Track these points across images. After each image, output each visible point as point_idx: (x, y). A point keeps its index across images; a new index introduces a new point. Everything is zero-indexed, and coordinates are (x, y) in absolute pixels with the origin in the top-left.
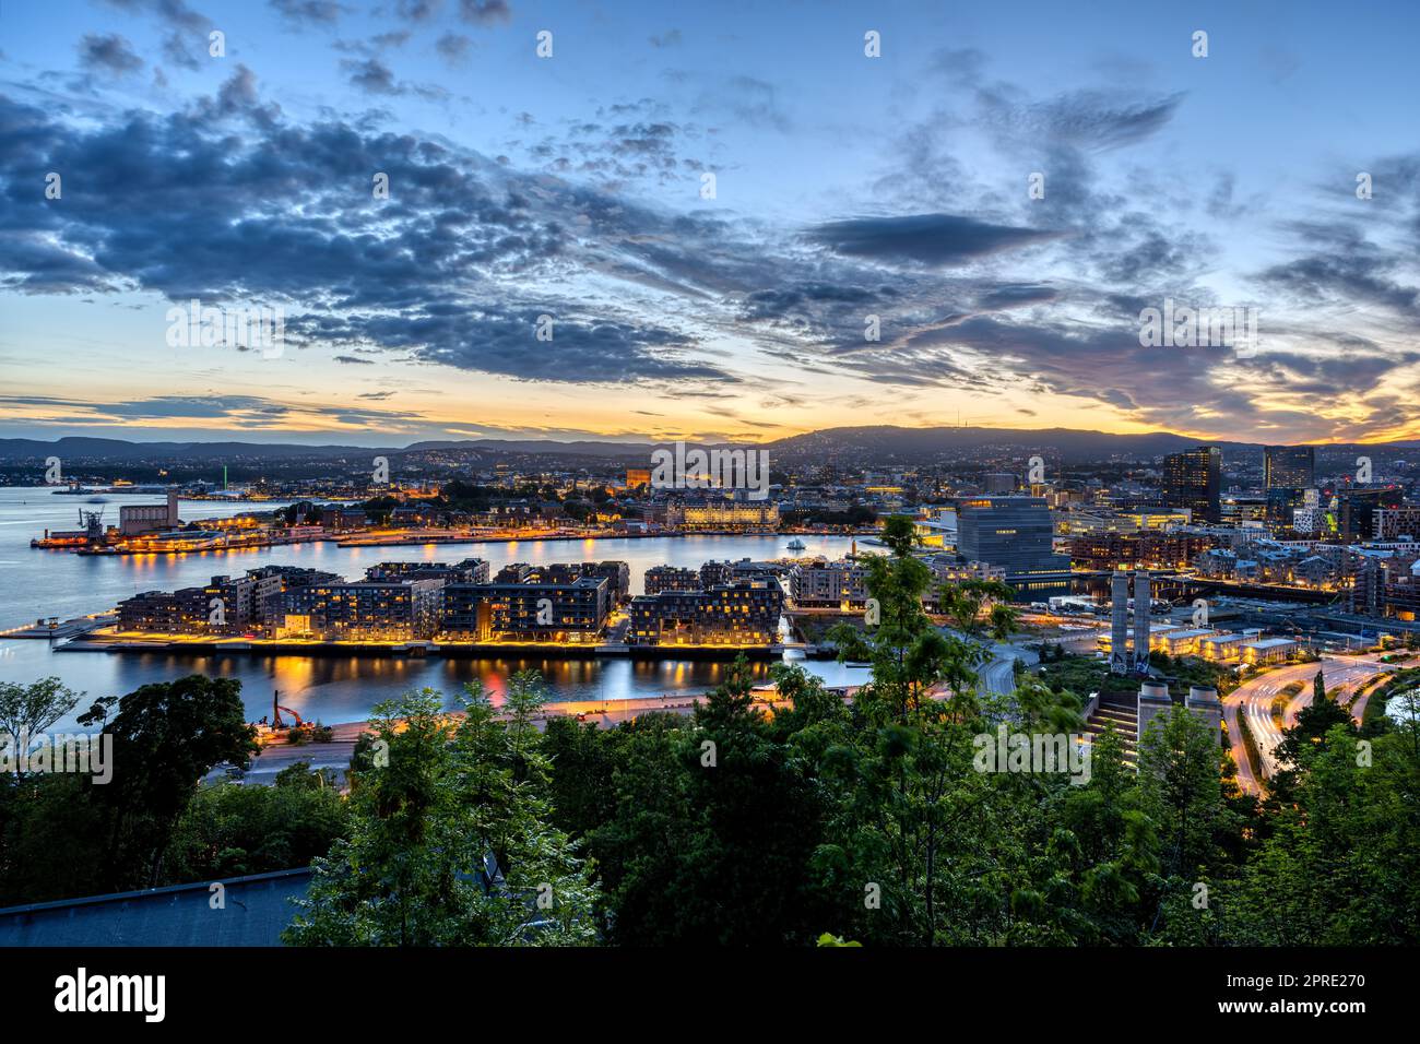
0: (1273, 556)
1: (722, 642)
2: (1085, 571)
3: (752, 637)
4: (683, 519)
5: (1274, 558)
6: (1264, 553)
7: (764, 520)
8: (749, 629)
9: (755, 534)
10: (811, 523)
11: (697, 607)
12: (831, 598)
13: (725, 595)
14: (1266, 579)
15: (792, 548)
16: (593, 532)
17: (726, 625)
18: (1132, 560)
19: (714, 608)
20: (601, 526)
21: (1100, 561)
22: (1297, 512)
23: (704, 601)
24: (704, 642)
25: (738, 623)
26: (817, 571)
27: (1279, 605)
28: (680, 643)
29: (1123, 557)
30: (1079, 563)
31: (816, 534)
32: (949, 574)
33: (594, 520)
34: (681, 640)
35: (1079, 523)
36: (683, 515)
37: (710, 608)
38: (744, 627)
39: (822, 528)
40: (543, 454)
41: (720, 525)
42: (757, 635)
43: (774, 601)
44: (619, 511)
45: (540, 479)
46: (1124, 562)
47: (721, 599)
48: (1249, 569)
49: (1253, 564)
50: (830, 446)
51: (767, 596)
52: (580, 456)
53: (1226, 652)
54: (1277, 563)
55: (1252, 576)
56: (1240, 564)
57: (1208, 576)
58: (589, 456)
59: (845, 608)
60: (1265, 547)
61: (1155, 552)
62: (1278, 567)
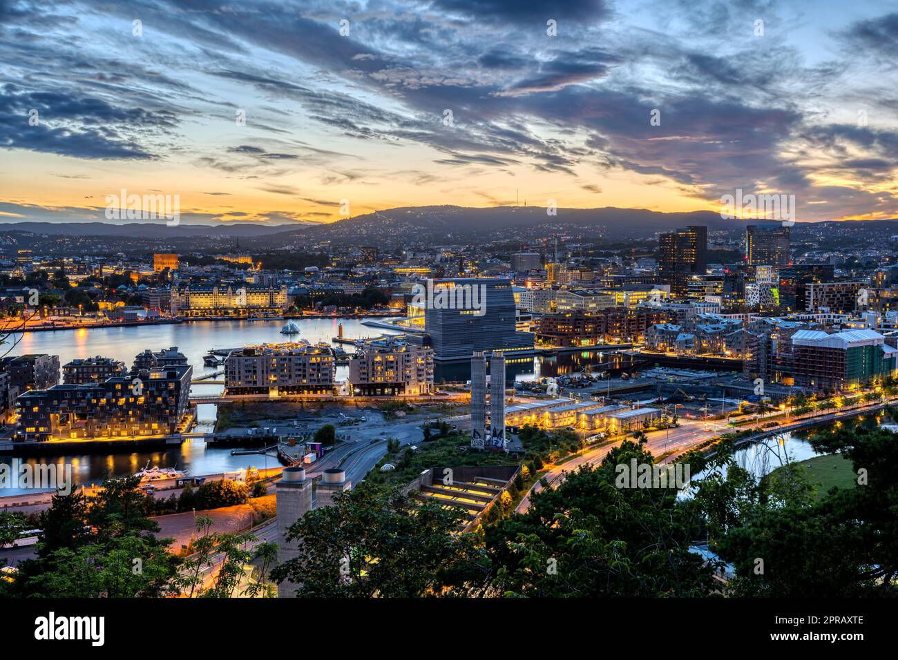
0: (709, 328)
1: (119, 435)
2: (550, 347)
3: (150, 428)
4: (187, 306)
5: (710, 331)
6: (702, 327)
7: (272, 304)
8: (146, 420)
9: (260, 319)
10: (322, 306)
11: (89, 401)
12: (259, 385)
13: (119, 387)
14: (703, 351)
15: (286, 332)
16: (86, 321)
17: (122, 415)
18: (594, 335)
19: (108, 401)
20: (100, 314)
21: (564, 338)
22: (749, 287)
23: (97, 394)
24: (99, 436)
25: (134, 415)
26: (244, 358)
27: (703, 374)
28: (74, 438)
29: (586, 333)
30: (546, 340)
31: (323, 318)
32: (376, 357)
33: (96, 308)
34: (74, 435)
35: (563, 301)
36: (188, 301)
37: (104, 401)
38: (141, 419)
39: (329, 311)
40: (86, 238)
41: (225, 310)
42: (155, 426)
43: (171, 391)
44: (124, 298)
45: (62, 265)
46: (588, 338)
47: (115, 391)
48: (686, 341)
49: (690, 336)
50: (390, 226)
51: (163, 386)
52: (129, 239)
53: (598, 422)
54: (713, 335)
55: (690, 348)
56: (680, 337)
57: (654, 349)
58: (139, 239)
59: (274, 394)
60: (708, 320)
61: (615, 328)
62: (714, 338)
